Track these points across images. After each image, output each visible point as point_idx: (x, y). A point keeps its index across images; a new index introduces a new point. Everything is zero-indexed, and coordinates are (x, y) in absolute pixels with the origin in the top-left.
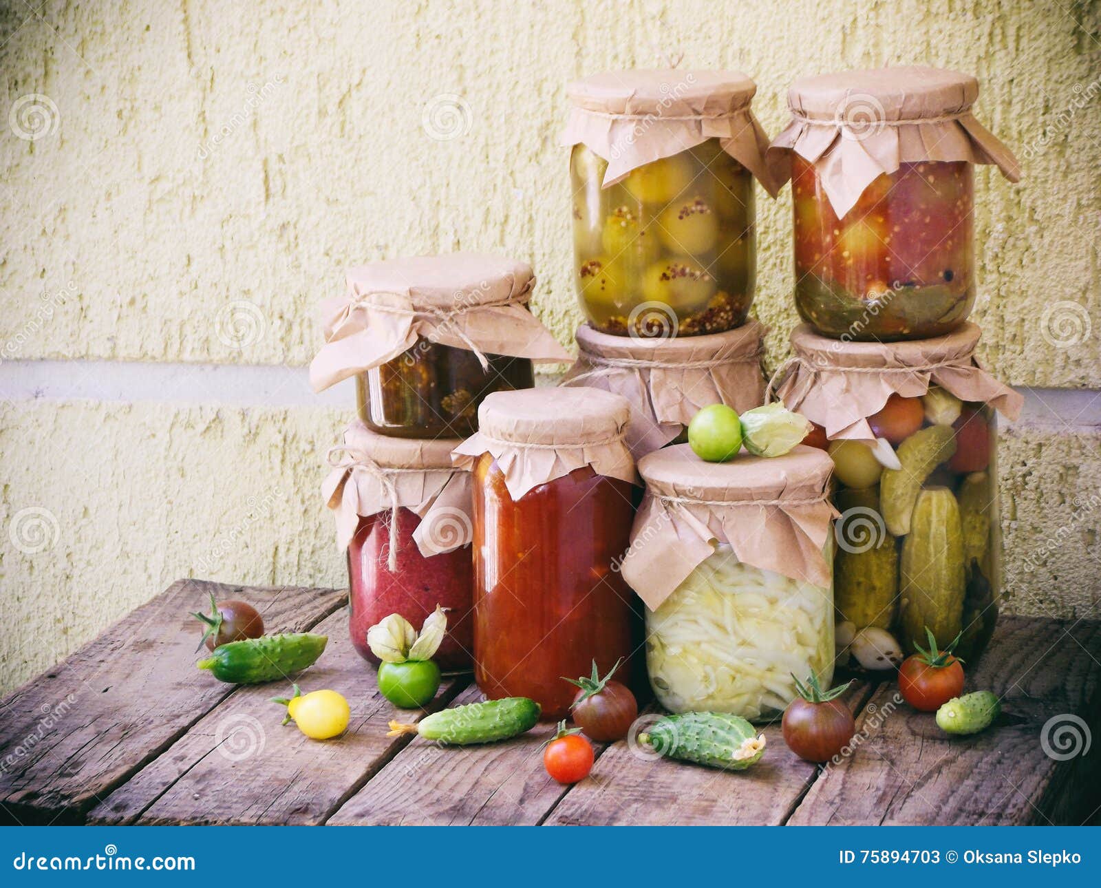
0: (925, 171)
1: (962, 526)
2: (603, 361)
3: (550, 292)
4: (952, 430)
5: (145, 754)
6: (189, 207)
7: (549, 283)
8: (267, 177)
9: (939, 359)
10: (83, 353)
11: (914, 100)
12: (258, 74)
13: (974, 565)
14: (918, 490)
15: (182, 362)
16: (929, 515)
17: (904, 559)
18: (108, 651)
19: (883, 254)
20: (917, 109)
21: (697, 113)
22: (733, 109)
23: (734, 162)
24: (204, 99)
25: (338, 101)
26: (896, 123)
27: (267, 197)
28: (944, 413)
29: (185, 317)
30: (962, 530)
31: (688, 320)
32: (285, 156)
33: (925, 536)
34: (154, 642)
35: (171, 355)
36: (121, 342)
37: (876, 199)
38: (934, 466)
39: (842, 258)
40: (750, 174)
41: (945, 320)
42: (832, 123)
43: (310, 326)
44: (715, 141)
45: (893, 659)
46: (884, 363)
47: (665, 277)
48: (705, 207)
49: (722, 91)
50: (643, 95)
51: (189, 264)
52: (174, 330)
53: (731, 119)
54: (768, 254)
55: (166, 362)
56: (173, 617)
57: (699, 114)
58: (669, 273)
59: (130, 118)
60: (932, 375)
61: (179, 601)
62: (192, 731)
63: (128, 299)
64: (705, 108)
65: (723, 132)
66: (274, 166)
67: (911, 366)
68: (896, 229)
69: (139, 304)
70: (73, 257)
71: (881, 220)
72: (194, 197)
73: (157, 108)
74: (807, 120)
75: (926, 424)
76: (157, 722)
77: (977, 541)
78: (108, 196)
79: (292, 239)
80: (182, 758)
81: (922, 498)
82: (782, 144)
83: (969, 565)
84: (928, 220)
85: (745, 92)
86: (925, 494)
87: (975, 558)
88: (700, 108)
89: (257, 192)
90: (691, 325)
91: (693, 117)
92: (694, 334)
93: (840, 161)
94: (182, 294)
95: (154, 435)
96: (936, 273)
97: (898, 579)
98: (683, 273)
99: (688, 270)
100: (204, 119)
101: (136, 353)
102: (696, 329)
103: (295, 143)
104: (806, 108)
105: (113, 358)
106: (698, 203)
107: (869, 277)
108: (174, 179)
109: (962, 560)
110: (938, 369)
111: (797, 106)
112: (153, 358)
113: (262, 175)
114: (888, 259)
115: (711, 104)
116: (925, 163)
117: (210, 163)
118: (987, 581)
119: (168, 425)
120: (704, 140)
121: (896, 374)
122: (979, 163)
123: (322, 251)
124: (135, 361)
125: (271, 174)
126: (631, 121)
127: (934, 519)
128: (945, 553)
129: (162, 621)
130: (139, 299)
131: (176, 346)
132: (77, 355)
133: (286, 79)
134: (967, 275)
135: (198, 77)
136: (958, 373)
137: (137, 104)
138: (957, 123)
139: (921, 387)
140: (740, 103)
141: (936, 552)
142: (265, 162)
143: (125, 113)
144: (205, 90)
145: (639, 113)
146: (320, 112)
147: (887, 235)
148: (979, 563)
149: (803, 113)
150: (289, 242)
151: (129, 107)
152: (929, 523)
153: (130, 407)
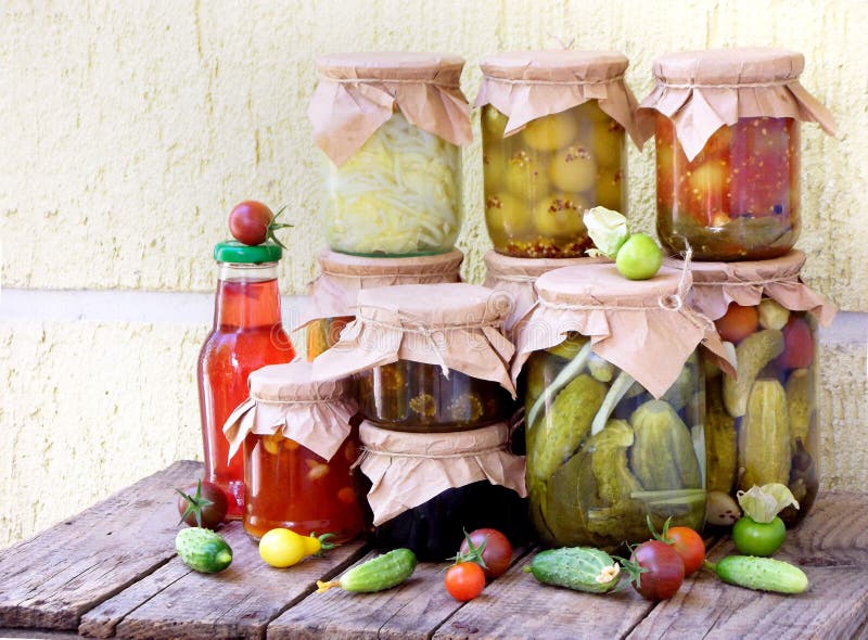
0: (759, 125)
1: (788, 411)
2: (504, 277)
3: (476, 236)
4: (781, 334)
5: (133, 576)
6: (198, 169)
7: (476, 228)
8: (258, 144)
9: (770, 276)
10: (116, 283)
11: (751, 68)
12: (252, 64)
13: (799, 443)
14: (753, 381)
15: (192, 292)
16: (761, 401)
17: (741, 435)
18: (115, 507)
19: (725, 191)
20: (753, 75)
21: (579, 78)
22: (609, 77)
23: (610, 120)
24: (210, 83)
25: (313, 85)
26: (736, 86)
27: (258, 160)
28: (775, 319)
29: (194, 254)
30: (789, 415)
31: (571, 245)
32: (273, 128)
33: (759, 419)
34: (153, 501)
35: (183, 286)
36: (145, 276)
37: (719, 146)
38: (765, 362)
39: (693, 194)
40: (623, 130)
41: (774, 245)
42: (685, 86)
43: (290, 263)
44: (594, 102)
45: (732, 517)
46: (726, 278)
47: (553, 209)
48: (586, 154)
49: (600, 62)
50: (537, 64)
51: (197, 214)
52: (185, 264)
53: (608, 85)
54: (648, 205)
55: (179, 291)
56: (169, 485)
57: (581, 80)
58: (555, 206)
59: (154, 99)
60: (764, 289)
61: (175, 475)
62: (172, 561)
63: (150, 242)
64: (587, 76)
65: (601, 94)
66: (263, 136)
67: (747, 281)
68: (736, 171)
69: (159, 244)
70: (109, 209)
71: (724, 163)
72: (202, 161)
73: (174, 91)
74: (666, 85)
75: (760, 328)
76: (145, 555)
77: (800, 423)
78: (137, 159)
79: (277, 194)
80: (162, 580)
81: (756, 387)
82: (648, 105)
83: (794, 443)
84: (761, 164)
85: (619, 64)
86: (758, 384)
87: (799, 437)
88: (582, 75)
89: (250, 156)
90: (574, 249)
91: (577, 82)
92: (577, 256)
93: (691, 116)
94: (192, 237)
95: (169, 349)
96: (769, 206)
97: (737, 452)
98: (567, 206)
99: (571, 204)
100: (210, 100)
101: (156, 283)
102: (578, 252)
103: (281, 118)
104: (666, 75)
105: (137, 288)
106: (580, 150)
107: (715, 209)
108: (187, 146)
109: (788, 438)
110: (769, 284)
111: (659, 74)
112: (169, 288)
113: (254, 144)
114: (729, 195)
115: (591, 72)
116: (759, 118)
117: (214, 135)
118: (810, 457)
119: (181, 341)
120: (585, 101)
121: (735, 287)
122: (804, 120)
123: (300, 203)
124: (157, 290)
125: (262, 143)
126: (528, 85)
127: (765, 404)
128: (774, 432)
129: (161, 488)
130: (159, 241)
131: (187, 278)
132: (111, 286)
133: (274, 67)
134: (793, 210)
135: (207, 65)
136: (786, 288)
137: (159, 88)
138: (786, 87)
139: (755, 298)
140: (616, 72)
141: (767, 431)
142: (257, 132)
143: (151, 95)
144: (211, 77)
145: (534, 79)
146: (299, 93)
147: (729, 176)
148: (803, 442)
149: (663, 79)
150: (275, 197)
151: (153, 90)
152: (761, 406)
153: (151, 327)
